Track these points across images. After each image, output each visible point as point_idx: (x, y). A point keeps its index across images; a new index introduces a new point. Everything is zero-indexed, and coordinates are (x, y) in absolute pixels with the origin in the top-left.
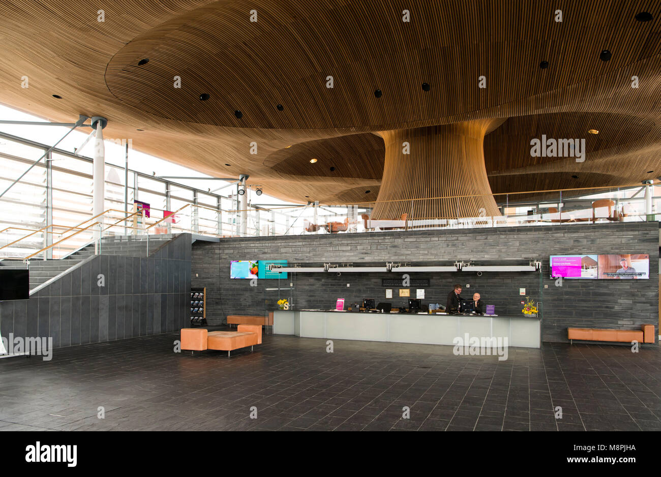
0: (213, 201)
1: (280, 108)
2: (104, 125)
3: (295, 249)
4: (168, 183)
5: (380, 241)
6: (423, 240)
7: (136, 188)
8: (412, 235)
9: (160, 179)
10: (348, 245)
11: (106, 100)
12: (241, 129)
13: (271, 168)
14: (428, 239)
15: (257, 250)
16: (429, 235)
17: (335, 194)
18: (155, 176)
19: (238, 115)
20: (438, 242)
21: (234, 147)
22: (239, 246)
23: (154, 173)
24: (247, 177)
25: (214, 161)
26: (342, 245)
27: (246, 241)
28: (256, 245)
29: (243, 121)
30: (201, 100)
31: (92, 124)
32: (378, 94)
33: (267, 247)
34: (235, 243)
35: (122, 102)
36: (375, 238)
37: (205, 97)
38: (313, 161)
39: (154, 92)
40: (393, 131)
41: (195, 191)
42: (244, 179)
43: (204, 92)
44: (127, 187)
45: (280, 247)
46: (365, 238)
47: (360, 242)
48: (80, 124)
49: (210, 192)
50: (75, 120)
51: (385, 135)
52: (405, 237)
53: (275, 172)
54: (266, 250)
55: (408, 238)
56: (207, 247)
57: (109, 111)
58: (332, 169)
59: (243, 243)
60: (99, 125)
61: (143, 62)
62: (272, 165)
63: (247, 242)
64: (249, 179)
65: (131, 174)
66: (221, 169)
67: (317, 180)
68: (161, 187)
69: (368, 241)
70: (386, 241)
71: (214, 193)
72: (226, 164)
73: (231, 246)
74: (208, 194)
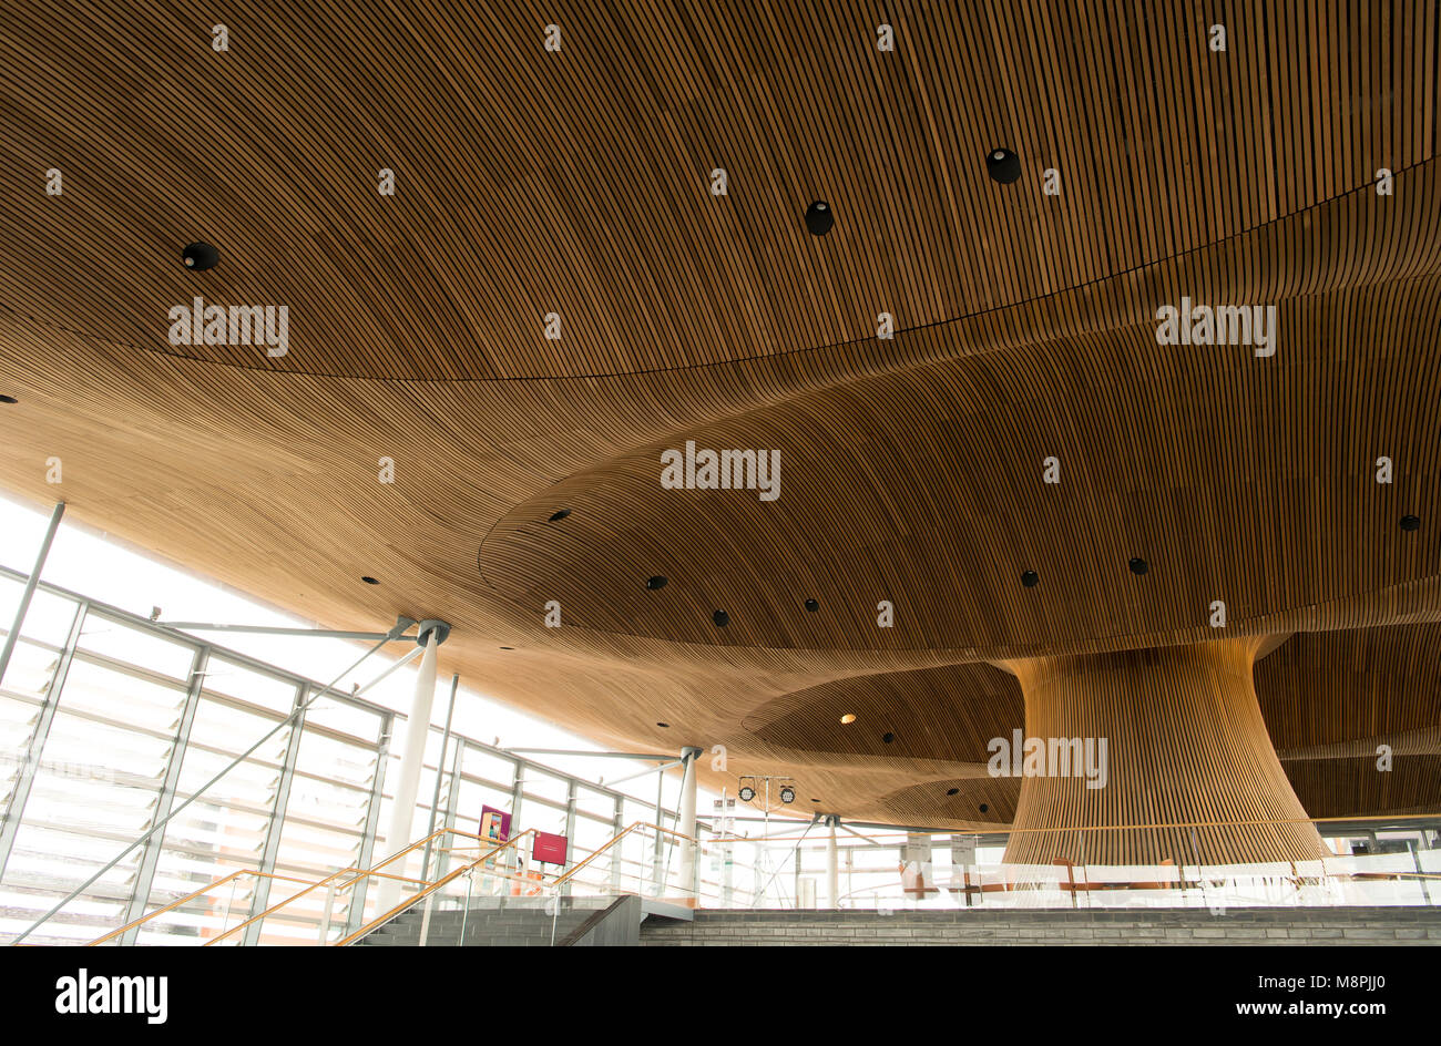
0: (605, 806)
1: (812, 606)
2: (441, 638)
4: (520, 763)
6: (1246, 934)
7: (458, 773)
9: (506, 755)
11: (465, 587)
12: (722, 648)
13: (755, 734)
16: (1259, 920)
17: (881, 795)
18: (498, 746)
19: (720, 619)
21: (692, 687)
23: (497, 741)
24: (698, 753)
25: (634, 716)
27: (762, 919)
29: (728, 633)
30: (648, 588)
31: (418, 636)
32: (1029, 579)
33: (819, 939)
34: (733, 924)
35: (494, 592)
37: (657, 582)
38: (846, 719)
39: (561, 573)
40: (1043, 659)
41: (573, 782)
42: (691, 758)
43: (656, 573)
44: (441, 772)
46: (1082, 924)
48: (397, 634)
49: (603, 784)
50: (386, 629)
51: (1019, 667)
52: (1193, 923)
53: (760, 742)
55: (1200, 927)
56: (660, 931)
57: (460, 606)
58: (888, 738)
59: (754, 924)
60: (432, 638)
61: (559, 516)
62: (757, 727)
63: (764, 924)
64: (703, 758)
65: (452, 742)
66: (640, 731)
67: (851, 763)
68: (504, 772)
69: (1091, 931)
70: (1142, 935)
71: (611, 787)
72: (659, 724)
73: (723, 932)
74: (599, 789)
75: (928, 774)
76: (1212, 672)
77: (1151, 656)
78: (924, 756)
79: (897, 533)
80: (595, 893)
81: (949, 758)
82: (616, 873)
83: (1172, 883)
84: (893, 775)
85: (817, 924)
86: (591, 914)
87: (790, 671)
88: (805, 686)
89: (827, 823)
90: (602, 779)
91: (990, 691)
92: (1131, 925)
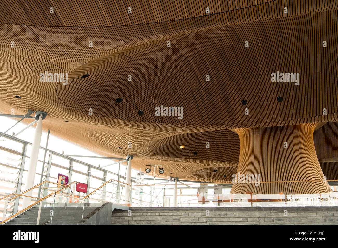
0: (101, 174)
2: (44, 117)
3: (194, 218)
4: (72, 160)
5: (267, 215)
6: (304, 215)
7: (50, 163)
8: (293, 210)
9: (67, 157)
10: (239, 217)
11: (52, 100)
12: (140, 123)
13: (151, 151)
14: (308, 215)
15: (162, 218)
16: (308, 211)
17: (192, 172)
18: (64, 154)
19: (140, 113)
20: (316, 217)
21: (130, 136)
22: (146, 214)
23: (64, 152)
24: (132, 158)
25: (111, 145)
26: (234, 217)
27: (152, 210)
28: (161, 214)
29: (143, 118)
30: (116, 102)
31: (36, 116)
32: (244, 102)
33: (170, 216)
34: (142, 212)
35: (62, 102)
36: (262, 212)
37: (119, 100)
38: (182, 147)
39: (85, 96)
40: (247, 129)
41: (90, 166)
42: (130, 159)
43: (119, 97)
44: (44, 162)
45: (181, 217)
46: (254, 212)
47: (250, 214)
48: (28, 116)
49: (100, 167)
50: (24, 114)
51: (239, 131)
53: (153, 154)
54: (169, 219)
56: (118, 214)
57: (50, 107)
58: (195, 153)
59: (149, 212)
60: (40, 117)
61: (85, 76)
62: (152, 149)
63: (152, 212)
64: (134, 159)
65: (48, 153)
66: (113, 150)
67: (182, 161)
68: (66, 163)
69: (256, 214)
70: (272, 215)
71: (103, 168)
72: (119, 148)
73: (139, 214)
74: (98, 169)
75: (208, 165)
76: (301, 134)
77: (282, 128)
78: (207, 159)
79: (201, 86)
80: (97, 202)
81: (215, 160)
82: (104, 196)
83: (283, 200)
84: (196, 165)
85: (170, 212)
86: (96, 208)
87: (164, 131)
88: (168, 136)
89: (174, 181)
91: (229, 138)
92: (269, 212)
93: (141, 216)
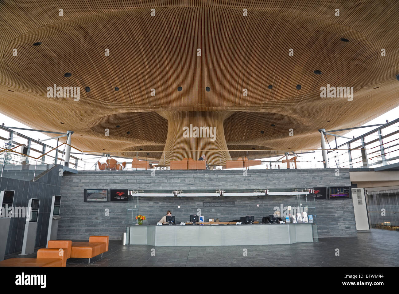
1: (117, 89)
3: (139, 180)
4: (12, 132)
5: (201, 176)
6: (229, 176)
8: (222, 173)
9: (7, 129)
10: (178, 178)
13: (91, 128)
14: (232, 176)
15: (109, 180)
17: (123, 149)
18: (4, 126)
19: (87, 89)
20: (239, 178)
22: (94, 177)
24: (72, 133)
25: (53, 120)
26: (174, 178)
28: (108, 177)
29: (89, 94)
30: (64, 76)
32: (180, 89)
33: (117, 179)
36: (197, 174)
37: (68, 75)
41: (30, 139)
42: (70, 134)
43: (68, 71)
45: (127, 179)
46: (191, 174)
47: (187, 176)
52: (218, 174)
53: (92, 131)
54: (116, 181)
55: (219, 174)
56: (67, 176)
58: (128, 133)
59: (97, 175)
61: (37, 44)
62: (92, 126)
63: (100, 175)
64: (74, 134)
66: (55, 126)
67: (117, 139)
68: (7, 135)
69: (193, 176)
70: (205, 177)
71: (43, 142)
72: (61, 123)
73: (87, 177)
74: (38, 142)
75: (138, 143)
79: (146, 70)
81: (144, 139)
85: (117, 175)
87: (107, 108)
88: (110, 114)
89: (106, 156)
90: (39, 140)
92: (203, 174)
93: (89, 179)
